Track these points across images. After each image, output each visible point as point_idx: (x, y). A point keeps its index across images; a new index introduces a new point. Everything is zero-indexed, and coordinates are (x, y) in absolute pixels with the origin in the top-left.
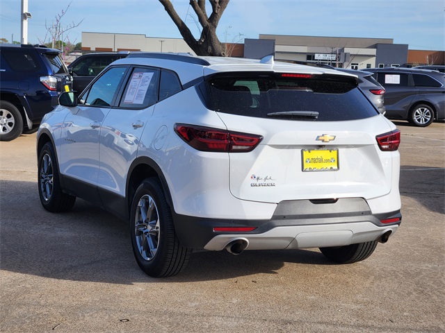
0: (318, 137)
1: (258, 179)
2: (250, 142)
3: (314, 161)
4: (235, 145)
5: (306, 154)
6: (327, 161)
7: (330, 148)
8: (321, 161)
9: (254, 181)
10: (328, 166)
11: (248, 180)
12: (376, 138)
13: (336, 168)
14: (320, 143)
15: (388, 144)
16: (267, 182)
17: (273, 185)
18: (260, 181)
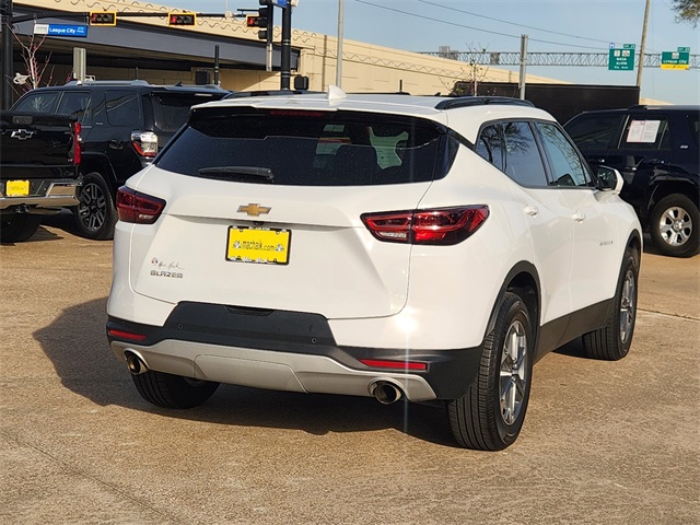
1: (160, 264)
2: (153, 209)
3: (247, 245)
4: (140, 213)
5: (235, 234)
6: (270, 248)
7: (276, 227)
8: (258, 246)
9: (156, 268)
10: (271, 256)
11: (148, 266)
12: (364, 217)
13: (285, 261)
14: (244, 216)
15: (404, 230)
16: (172, 271)
17: (180, 276)
18: (163, 269)
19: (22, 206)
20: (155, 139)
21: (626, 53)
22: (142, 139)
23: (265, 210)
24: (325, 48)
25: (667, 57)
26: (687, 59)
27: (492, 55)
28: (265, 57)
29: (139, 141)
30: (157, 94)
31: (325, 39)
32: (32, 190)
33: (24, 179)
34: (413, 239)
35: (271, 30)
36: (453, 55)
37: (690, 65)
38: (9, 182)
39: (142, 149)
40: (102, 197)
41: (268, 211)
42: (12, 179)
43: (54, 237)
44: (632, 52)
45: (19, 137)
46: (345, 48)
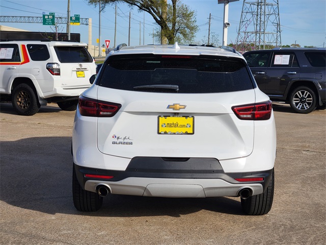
0: (169, 106)
1: (118, 138)
2: (112, 109)
3: (170, 125)
4: (101, 111)
5: (162, 120)
6: (183, 126)
7: (186, 115)
8: (176, 125)
9: (115, 140)
10: (184, 130)
11: (110, 139)
12: (233, 108)
13: (192, 132)
14: (171, 111)
15: (249, 114)
16: (126, 141)
17: (131, 143)
18: (119, 140)
21: (51, 17)
23: (183, 107)
26: (79, 20)
34: (254, 118)
41: (185, 107)
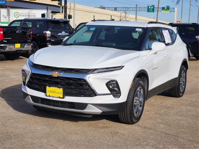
19: (19, 50)
20: (50, 33)
21: (152, 7)
22: (47, 33)
24: (70, 7)
25: (163, 8)
26: (169, 9)
27: (115, 8)
28: (60, 10)
29: (46, 33)
30: (50, 21)
31: (70, 4)
32: (21, 46)
33: (19, 43)
35: (61, 3)
36: (104, 8)
37: (170, 11)
38: (16, 44)
39: (47, 35)
40: (35, 48)
42: (16, 43)
43: (22, 58)
44: (154, 7)
45: (18, 33)
46: (76, 6)
